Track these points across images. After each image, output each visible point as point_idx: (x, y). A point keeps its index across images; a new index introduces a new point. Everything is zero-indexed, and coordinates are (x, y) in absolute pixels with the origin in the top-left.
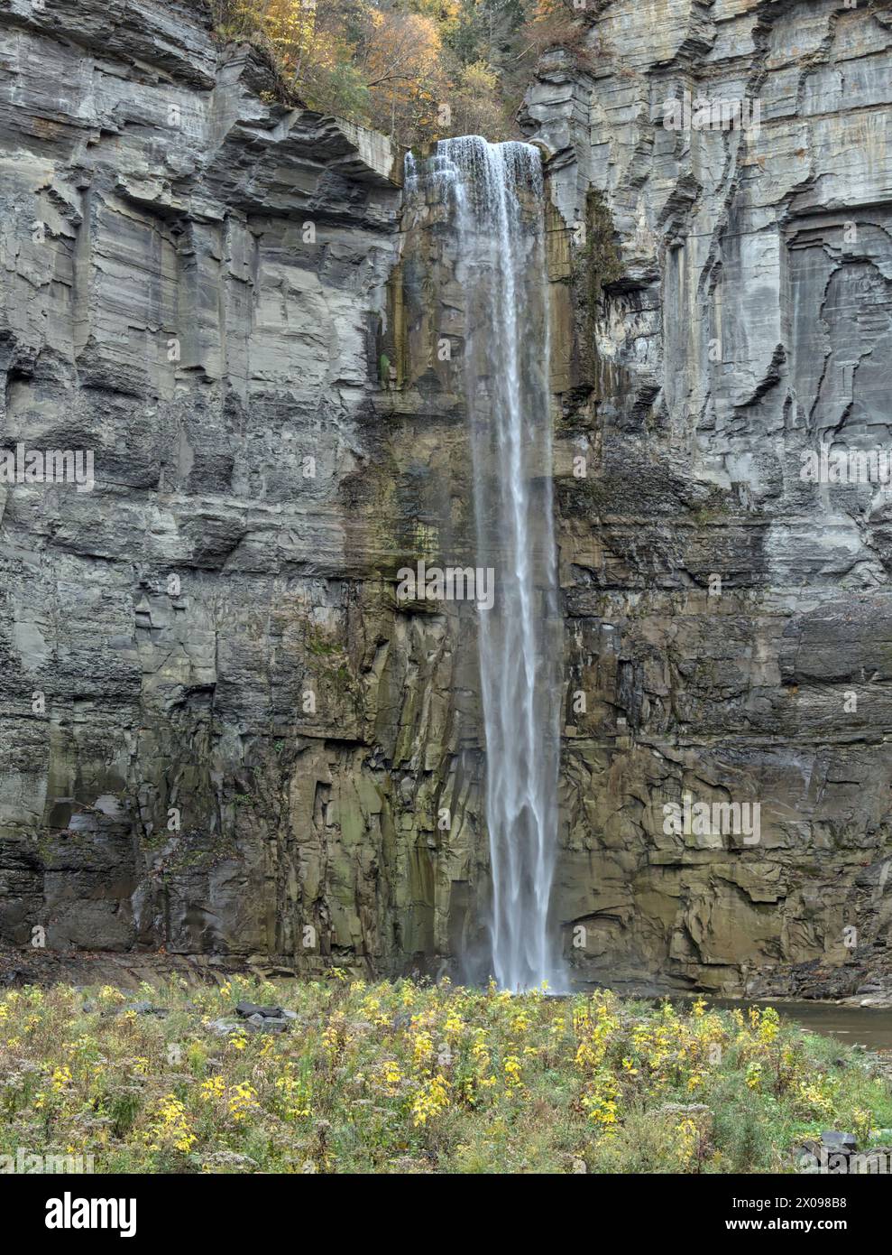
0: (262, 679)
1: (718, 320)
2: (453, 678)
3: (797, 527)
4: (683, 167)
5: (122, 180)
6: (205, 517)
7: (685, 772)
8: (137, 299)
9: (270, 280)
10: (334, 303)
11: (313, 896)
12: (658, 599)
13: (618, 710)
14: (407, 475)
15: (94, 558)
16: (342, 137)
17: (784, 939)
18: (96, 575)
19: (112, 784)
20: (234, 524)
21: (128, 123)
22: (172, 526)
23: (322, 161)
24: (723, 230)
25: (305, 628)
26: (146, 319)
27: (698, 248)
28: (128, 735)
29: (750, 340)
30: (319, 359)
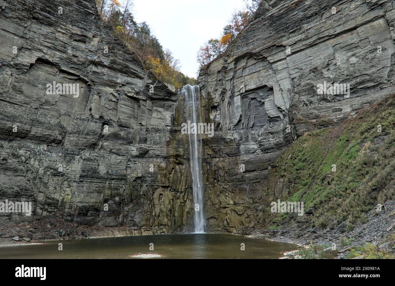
0: (150, 175)
1: (231, 111)
2: (187, 175)
3: (245, 145)
4: (224, 87)
5: (126, 92)
6: (140, 148)
7: (226, 189)
8: (129, 112)
9: (155, 110)
10: (166, 113)
11: (158, 215)
12: (222, 159)
13: (215, 179)
14: (178, 140)
15: (120, 155)
16: (165, 85)
17: (244, 221)
18: (119, 158)
19: (119, 195)
20: (146, 149)
21: (127, 84)
22: (135, 150)
23: (163, 90)
24: (231, 97)
25: (159, 166)
26: (131, 115)
27: (227, 100)
28: (123, 186)
29: (236, 114)
30: (163, 122)
